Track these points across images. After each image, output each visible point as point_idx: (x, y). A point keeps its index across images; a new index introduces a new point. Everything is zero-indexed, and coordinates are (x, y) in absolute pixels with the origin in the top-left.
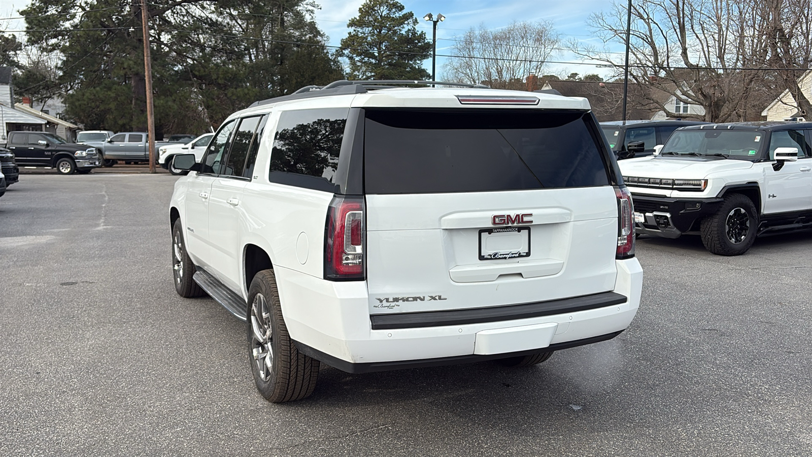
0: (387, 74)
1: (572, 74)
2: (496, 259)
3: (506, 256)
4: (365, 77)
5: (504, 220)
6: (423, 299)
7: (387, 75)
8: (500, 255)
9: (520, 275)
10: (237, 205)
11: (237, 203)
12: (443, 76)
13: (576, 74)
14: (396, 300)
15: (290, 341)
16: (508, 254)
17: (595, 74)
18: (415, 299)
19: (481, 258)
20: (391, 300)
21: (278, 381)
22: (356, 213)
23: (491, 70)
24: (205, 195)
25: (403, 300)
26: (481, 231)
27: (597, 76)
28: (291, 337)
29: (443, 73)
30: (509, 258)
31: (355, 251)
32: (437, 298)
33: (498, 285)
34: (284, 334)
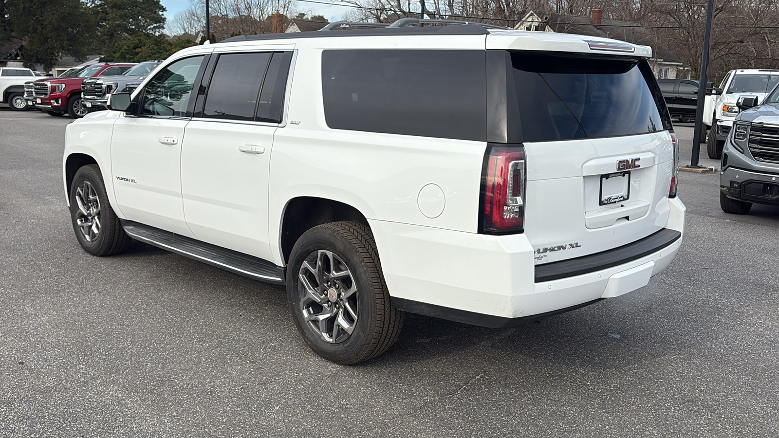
0: (120, 3)
1: (300, 14)
2: (610, 203)
3: (615, 200)
4: (93, 5)
5: (625, 165)
6: (564, 248)
7: (120, 5)
8: (613, 199)
9: (627, 218)
10: (263, 153)
11: (263, 151)
12: (192, 9)
13: (304, 15)
14: (545, 250)
15: (390, 298)
16: (617, 198)
17: (321, 15)
18: (559, 248)
19: (601, 203)
20: (541, 251)
21: (368, 342)
22: (518, 163)
23: (239, 6)
24: (174, 141)
25: (552, 250)
26: (602, 176)
27: (322, 17)
28: (391, 295)
29: (191, 7)
30: (618, 201)
31: (517, 203)
32: (575, 246)
33: (615, 229)
34: (378, 292)
